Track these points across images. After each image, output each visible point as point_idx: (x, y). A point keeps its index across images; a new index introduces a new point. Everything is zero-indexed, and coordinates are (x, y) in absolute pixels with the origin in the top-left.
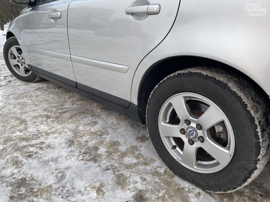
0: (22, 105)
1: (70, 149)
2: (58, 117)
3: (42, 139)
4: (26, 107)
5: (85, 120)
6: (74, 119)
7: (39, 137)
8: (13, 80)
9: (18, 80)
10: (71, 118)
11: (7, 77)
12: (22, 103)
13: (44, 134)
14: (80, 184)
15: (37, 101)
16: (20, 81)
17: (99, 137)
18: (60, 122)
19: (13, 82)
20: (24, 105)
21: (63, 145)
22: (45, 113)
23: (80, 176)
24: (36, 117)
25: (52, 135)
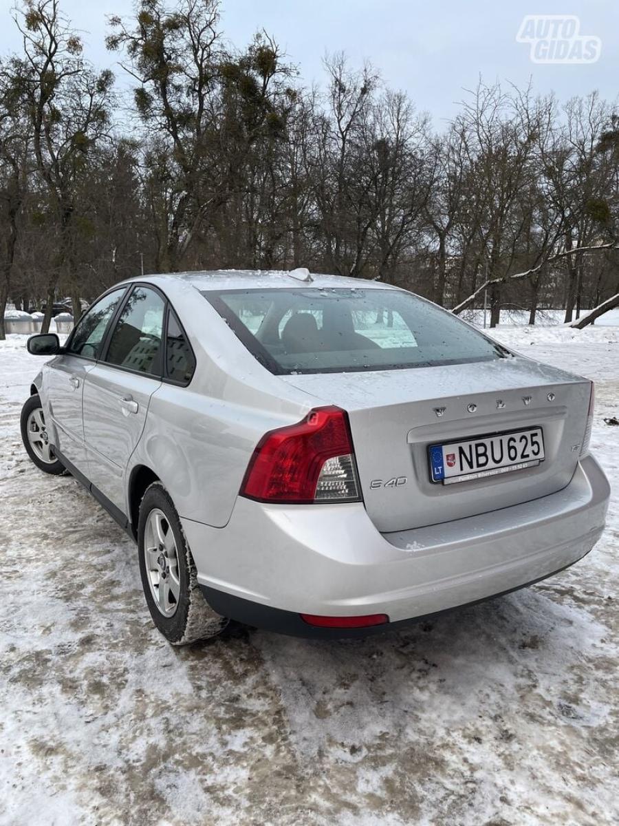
0: (20, 515)
1: (45, 583)
2: (60, 539)
3: (17, 567)
4: (23, 519)
5: (96, 546)
6: (81, 543)
7: (15, 564)
8: (29, 469)
9: (37, 469)
10: (77, 542)
11: (21, 461)
12: (22, 512)
13: (24, 560)
14: (30, 621)
15: (46, 511)
16: (40, 471)
17: (95, 572)
18: (58, 547)
19: (26, 473)
20: (23, 515)
21: (39, 577)
22: (46, 531)
23: (34, 613)
24: (29, 536)
25: (34, 564)
